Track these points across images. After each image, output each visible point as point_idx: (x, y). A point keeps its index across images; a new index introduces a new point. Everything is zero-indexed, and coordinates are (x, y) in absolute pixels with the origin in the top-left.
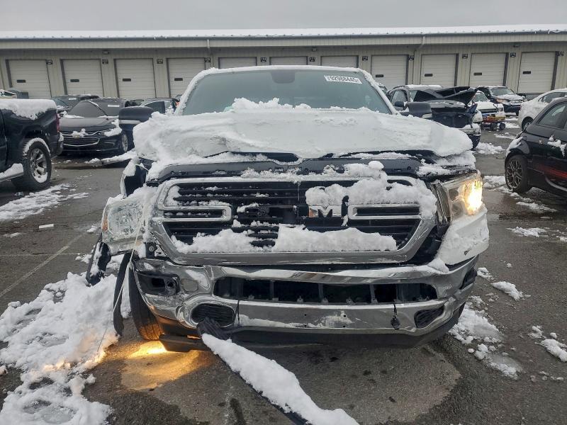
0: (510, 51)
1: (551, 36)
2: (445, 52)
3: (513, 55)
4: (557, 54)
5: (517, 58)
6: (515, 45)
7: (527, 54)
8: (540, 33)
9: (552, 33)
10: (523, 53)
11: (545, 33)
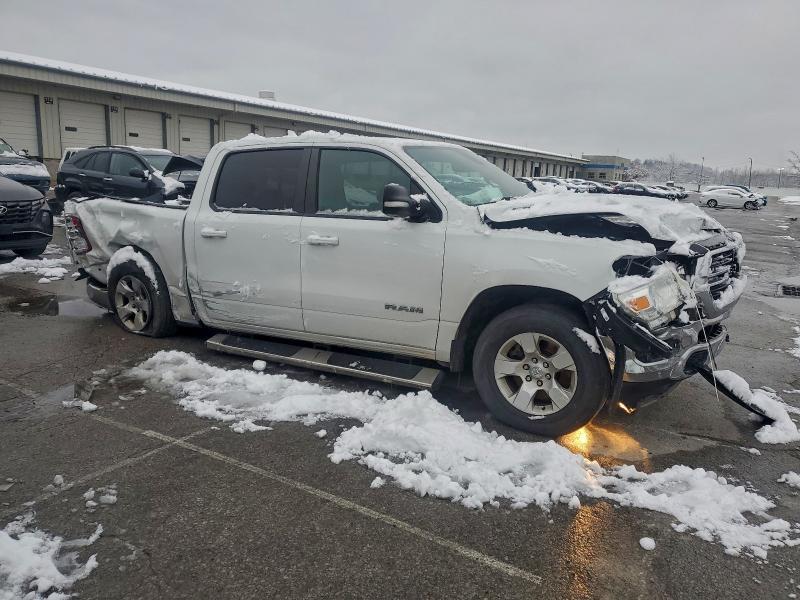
0: (111, 103)
1: (144, 90)
2: (17, 90)
3: (114, 109)
4: (165, 117)
5: (119, 114)
6: (115, 96)
7: (131, 111)
8: (146, 87)
9: (160, 89)
10: (125, 108)
11: (151, 88)
